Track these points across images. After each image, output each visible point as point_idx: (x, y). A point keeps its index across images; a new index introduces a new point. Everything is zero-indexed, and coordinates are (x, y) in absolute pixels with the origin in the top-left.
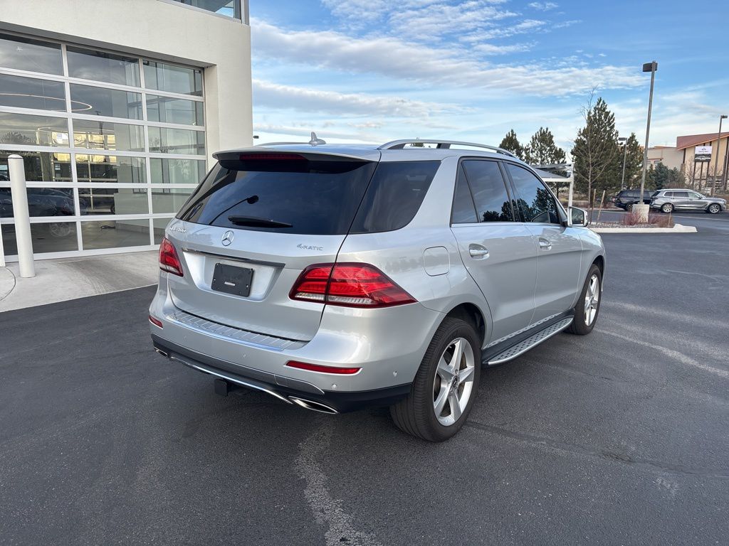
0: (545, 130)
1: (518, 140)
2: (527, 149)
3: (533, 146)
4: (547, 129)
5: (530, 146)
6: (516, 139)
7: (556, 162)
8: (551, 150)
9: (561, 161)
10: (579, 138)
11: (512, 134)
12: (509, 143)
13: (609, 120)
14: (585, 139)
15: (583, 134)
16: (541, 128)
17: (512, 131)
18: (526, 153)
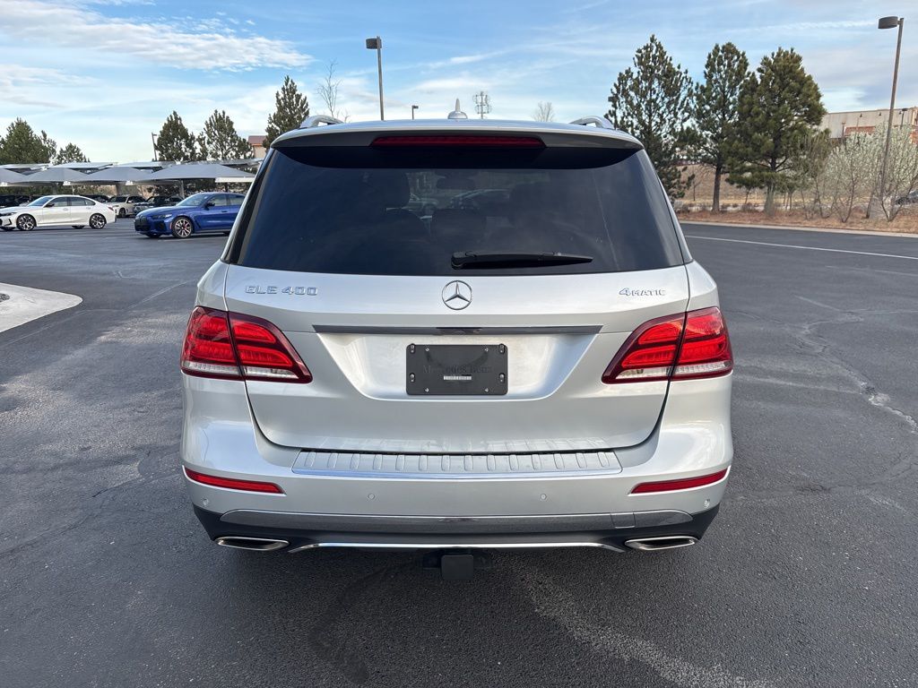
0: (222, 114)
1: (185, 126)
2: (201, 140)
3: (210, 136)
4: (224, 113)
5: (205, 135)
6: (182, 125)
7: (242, 157)
8: (233, 141)
9: (248, 155)
10: (270, 126)
11: (176, 118)
12: (173, 130)
13: (302, 105)
14: (278, 128)
15: (274, 122)
16: (216, 111)
17: (175, 113)
18: (200, 144)
